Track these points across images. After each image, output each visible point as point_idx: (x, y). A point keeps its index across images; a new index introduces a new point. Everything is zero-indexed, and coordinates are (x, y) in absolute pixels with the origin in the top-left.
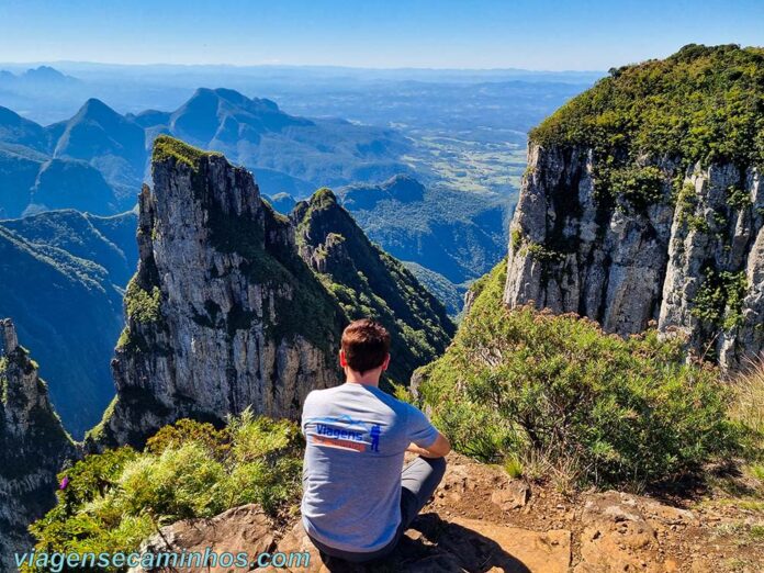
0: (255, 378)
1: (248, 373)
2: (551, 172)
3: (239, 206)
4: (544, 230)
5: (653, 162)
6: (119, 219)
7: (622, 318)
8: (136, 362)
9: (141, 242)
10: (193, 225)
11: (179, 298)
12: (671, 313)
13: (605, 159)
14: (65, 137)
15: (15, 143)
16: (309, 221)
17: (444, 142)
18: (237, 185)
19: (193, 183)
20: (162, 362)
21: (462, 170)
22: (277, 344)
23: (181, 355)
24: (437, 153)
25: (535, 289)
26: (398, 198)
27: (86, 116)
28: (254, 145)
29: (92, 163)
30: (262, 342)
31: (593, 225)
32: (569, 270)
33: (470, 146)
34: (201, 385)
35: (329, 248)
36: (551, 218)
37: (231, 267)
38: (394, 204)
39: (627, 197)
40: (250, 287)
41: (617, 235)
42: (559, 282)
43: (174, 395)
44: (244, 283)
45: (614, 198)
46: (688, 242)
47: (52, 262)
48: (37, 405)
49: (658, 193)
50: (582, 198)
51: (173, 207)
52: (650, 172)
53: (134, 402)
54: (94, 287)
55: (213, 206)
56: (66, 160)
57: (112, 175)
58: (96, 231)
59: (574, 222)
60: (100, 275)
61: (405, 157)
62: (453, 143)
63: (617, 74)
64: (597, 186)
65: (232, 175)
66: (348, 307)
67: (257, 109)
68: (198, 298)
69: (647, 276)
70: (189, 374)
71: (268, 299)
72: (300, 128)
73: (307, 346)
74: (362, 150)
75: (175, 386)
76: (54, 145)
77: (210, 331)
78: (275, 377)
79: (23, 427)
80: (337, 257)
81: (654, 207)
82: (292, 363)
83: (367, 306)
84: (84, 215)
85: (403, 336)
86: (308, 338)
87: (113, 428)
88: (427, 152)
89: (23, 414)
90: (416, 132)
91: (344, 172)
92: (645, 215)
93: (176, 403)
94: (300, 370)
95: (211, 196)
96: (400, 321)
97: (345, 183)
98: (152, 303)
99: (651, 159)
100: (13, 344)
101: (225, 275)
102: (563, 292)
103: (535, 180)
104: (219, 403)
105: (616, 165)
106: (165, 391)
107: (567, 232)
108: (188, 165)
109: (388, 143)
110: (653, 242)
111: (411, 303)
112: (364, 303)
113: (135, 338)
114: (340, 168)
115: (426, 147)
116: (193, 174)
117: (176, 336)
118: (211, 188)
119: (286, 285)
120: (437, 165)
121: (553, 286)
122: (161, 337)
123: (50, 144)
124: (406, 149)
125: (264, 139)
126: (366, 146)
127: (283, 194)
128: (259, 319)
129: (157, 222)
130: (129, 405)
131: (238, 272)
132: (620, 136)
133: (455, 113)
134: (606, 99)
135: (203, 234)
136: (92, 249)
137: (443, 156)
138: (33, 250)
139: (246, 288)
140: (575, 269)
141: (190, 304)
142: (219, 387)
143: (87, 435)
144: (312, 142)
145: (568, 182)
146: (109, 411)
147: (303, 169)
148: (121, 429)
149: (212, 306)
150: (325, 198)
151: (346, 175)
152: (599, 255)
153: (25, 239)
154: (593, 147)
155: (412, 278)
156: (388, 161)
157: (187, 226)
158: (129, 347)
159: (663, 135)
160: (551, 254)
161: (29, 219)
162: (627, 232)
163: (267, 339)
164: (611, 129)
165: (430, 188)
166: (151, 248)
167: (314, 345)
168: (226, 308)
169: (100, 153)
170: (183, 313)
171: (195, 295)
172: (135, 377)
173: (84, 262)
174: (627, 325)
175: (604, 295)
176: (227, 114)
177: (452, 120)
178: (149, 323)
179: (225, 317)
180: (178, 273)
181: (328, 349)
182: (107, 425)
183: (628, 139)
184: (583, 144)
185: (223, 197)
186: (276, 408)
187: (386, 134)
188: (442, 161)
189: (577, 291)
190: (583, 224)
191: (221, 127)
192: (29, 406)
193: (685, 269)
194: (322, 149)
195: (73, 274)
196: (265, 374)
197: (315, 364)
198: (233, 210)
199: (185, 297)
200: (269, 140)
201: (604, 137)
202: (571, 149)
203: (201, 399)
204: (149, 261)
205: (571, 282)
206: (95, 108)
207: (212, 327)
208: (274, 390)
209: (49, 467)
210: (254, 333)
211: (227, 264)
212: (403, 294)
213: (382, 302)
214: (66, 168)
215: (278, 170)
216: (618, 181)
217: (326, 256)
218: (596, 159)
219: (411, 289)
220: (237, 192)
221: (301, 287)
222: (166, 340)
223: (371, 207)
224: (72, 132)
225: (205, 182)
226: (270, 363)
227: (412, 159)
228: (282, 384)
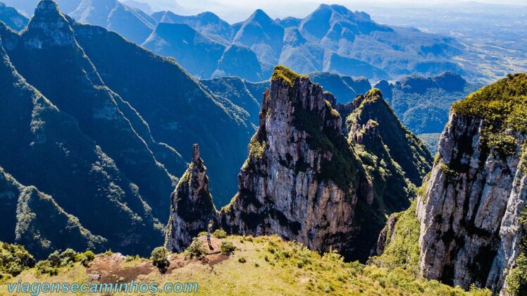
0: (305, 199)
1: (302, 195)
2: (458, 127)
3: (312, 105)
4: (450, 158)
5: (513, 133)
6: (261, 84)
7: (487, 213)
8: (249, 177)
9: (261, 118)
10: (286, 114)
11: (274, 149)
12: (508, 217)
13: (489, 127)
14: (241, 31)
15: (216, 33)
16: (362, 108)
17: (491, 49)
18: (313, 94)
19: (290, 93)
20: (261, 180)
21: (501, 71)
22: (319, 183)
23: (271, 178)
24: (483, 56)
25: (441, 188)
26: (444, 88)
27: (254, 19)
28: (350, 42)
29: (252, 48)
30: (311, 181)
31: (477, 160)
32: (461, 181)
33: (512, 53)
34: (278, 196)
35: (366, 129)
36: (455, 152)
37: (302, 138)
38: (440, 91)
39: (495, 149)
40: (309, 151)
41: (489, 169)
42: (455, 187)
43: (265, 198)
44: (307, 147)
45: (490, 149)
46: (522, 181)
47: (222, 107)
48: (203, 188)
49: (513, 151)
50: (474, 145)
51: (278, 103)
52: (509, 139)
53: (246, 197)
54: (242, 123)
55: (298, 105)
56: (239, 45)
57: (262, 56)
58: (248, 90)
59: (468, 156)
60: (245, 116)
61: (457, 58)
62: (498, 49)
63: (511, 77)
64: (481, 140)
65: (311, 88)
66: (370, 167)
67: (356, 19)
68: (283, 151)
69: (504, 193)
70: (273, 188)
71: (317, 158)
72: (382, 32)
73: (335, 188)
74: (425, 50)
75: (266, 194)
76: (235, 35)
77: (286, 169)
78: (315, 200)
79: (195, 198)
80: (371, 135)
81: (510, 157)
82: (325, 195)
83: (384, 168)
84: (243, 80)
85: (406, 189)
86: (336, 183)
87: (234, 208)
88: (475, 56)
89: (196, 192)
90: (469, 39)
91: (409, 65)
92: (505, 161)
93: (265, 202)
94: (330, 200)
95: (298, 98)
96: (407, 180)
97: (408, 72)
98: (261, 149)
99: (513, 132)
100: (197, 157)
101: (297, 142)
102: (456, 193)
103: (449, 131)
104: (285, 207)
105: (494, 131)
106: (261, 195)
107: (463, 161)
108: (288, 83)
109: (446, 47)
110: (509, 176)
111: (421, 169)
112: (382, 166)
113: (251, 165)
114: (406, 62)
115: (475, 52)
116: (290, 88)
117: (270, 168)
118: (299, 95)
119: (329, 153)
120: (481, 66)
121: (450, 188)
122: (263, 167)
123: (232, 35)
124: (458, 52)
125: (357, 38)
126: (428, 48)
127: (362, 77)
128: (311, 168)
129: (269, 110)
130: (243, 198)
131: (305, 141)
132: (499, 116)
133: (504, 27)
134: (498, 93)
135: (290, 119)
136: (244, 101)
137: (487, 59)
138: (214, 98)
139: (307, 151)
140: (464, 182)
141: (279, 153)
142: (286, 199)
143: (222, 209)
144: (389, 43)
145: (468, 134)
146: (234, 199)
147: (380, 61)
148: (238, 210)
149: (289, 156)
150: (375, 95)
151: (410, 67)
152: (480, 177)
153: (211, 92)
154: (483, 118)
155: (427, 151)
156: (442, 60)
157: (283, 114)
158: (247, 169)
159: (520, 120)
160: (451, 171)
161: (215, 80)
162: (495, 168)
163: (314, 179)
164: (495, 111)
165: (472, 83)
166: (265, 121)
167: (339, 187)
168: (296, 159)
169: (257, 43)
170: (275, 157)
171: (282, 149)
172: (248, 184)
173: (238, 108)
174: (489, 217)
175: (479, 199)
176: (336, 21)
177: (501, 33)
178: (258, 159)
179: (295, 163)
180: (275, 137)
181: (348, 191)
182: (232, 206)
183: (503, 118)
184: (479, 116)
185: (304, 100)
186: (313, 217)
187: (445, 39)
188: (486, 63)
189: (464, 193)
190: (472, 158)
191: (331, 30)
192: (200, 188)
193: (519, 195)
194: (396, 48)
195: (232, 115)
196: (310, 198)
197: (338, 198)
198: (308, 107)
199: (277, 149)
200: (361, 39)
201: (491, 115)
202: (472, 118)
203: (277, 203)
204: (263, 127)
205: (461, 188)
206: (260, 15)
207: (287, 167)
208: (314, 207)
209: (203, 220)
210: (307, 175)
211: (300, 135)
212: (416, 162)
213: (397, 165)
214: (238, 50)
215: (363, 60)
216: (492, 140)
217: (364, 134)
218: (484, 125)
219: (423, 159)
220: (312, 98)
221: (338, 154)
222: (265, 169)
223: (422, 92)
224: (245, 29)
225: (296, 92)
226: (313, 193)
227: (462, 59)
228: (318, 205)
